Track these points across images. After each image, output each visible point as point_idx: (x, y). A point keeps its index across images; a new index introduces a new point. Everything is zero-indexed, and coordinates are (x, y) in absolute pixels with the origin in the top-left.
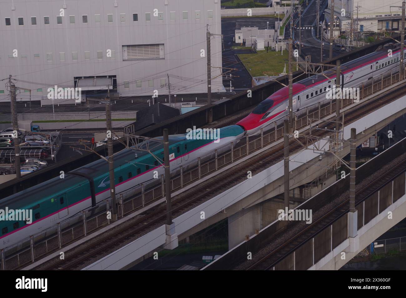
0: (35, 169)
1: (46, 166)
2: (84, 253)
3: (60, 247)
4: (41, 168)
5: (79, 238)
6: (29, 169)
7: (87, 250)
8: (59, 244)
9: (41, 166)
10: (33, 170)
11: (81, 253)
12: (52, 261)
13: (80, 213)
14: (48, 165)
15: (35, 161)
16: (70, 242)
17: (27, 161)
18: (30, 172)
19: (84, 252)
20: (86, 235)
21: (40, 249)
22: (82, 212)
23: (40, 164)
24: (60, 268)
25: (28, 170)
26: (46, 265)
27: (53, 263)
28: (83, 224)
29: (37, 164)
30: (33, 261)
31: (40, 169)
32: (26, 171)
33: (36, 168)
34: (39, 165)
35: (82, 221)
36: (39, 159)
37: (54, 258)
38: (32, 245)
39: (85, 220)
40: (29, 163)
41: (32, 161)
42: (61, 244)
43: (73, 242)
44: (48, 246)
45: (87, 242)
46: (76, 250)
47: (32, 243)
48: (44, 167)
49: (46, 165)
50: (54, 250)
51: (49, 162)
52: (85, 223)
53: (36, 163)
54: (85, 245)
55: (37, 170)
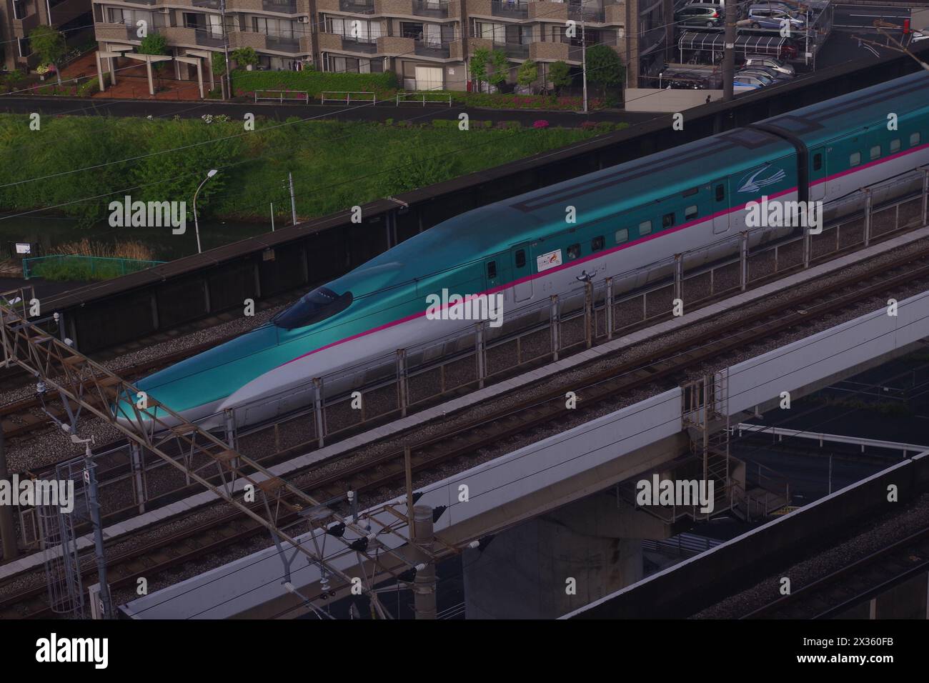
0: (765, 82)
1: (791, 77)
2: (859, 284)
3: (807, 265)
4: (780, 80)
5: (852, 250)
6: (752, 82)
7: (868, 278)
8: (805, 257)
9: (780, 76)
10: (761, 85)
11: (854, 283)
12: (786, 294)
13: (859, 192)
14: (796, 75)
15: (766, 64)
16: (829, 256)
17: (749, 62)
18: (754, 88)
19: (860, 282)
20: (867, 244)
21: (761, 263)
22: (864, 191)
23: (778, 73)
24: (801, 312)
25: (749, 83)
26: (771, 301)
27: (787, 299)
28: (865, 218)
29: (770, 70)
30: (744, 288)
31: (777, 84)
32: (745, 86)
33: (768, 80)
34: (775, 74)
35: (862, 211)
36: (777, 61)
37: (790, 288)
38: (745, 253)
39: (868, 211)
40: (753, 67)
41: (760, 63)
42: (809, 259)
43: (835, 257)
44: (778, 258)
45: (869, 259)
46: (842, 276)
47: (744, 248)
48: (785, 79)
49: (791, 74)
50: (792, 270)
51: (799, 68)
52: (868, 217)
53: (768, 69)
54: (865, 268)
55: (769, 86)
